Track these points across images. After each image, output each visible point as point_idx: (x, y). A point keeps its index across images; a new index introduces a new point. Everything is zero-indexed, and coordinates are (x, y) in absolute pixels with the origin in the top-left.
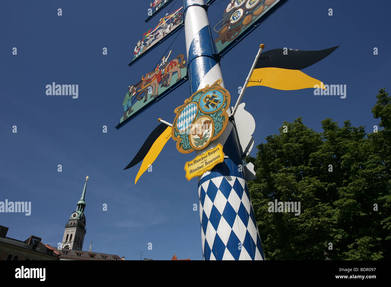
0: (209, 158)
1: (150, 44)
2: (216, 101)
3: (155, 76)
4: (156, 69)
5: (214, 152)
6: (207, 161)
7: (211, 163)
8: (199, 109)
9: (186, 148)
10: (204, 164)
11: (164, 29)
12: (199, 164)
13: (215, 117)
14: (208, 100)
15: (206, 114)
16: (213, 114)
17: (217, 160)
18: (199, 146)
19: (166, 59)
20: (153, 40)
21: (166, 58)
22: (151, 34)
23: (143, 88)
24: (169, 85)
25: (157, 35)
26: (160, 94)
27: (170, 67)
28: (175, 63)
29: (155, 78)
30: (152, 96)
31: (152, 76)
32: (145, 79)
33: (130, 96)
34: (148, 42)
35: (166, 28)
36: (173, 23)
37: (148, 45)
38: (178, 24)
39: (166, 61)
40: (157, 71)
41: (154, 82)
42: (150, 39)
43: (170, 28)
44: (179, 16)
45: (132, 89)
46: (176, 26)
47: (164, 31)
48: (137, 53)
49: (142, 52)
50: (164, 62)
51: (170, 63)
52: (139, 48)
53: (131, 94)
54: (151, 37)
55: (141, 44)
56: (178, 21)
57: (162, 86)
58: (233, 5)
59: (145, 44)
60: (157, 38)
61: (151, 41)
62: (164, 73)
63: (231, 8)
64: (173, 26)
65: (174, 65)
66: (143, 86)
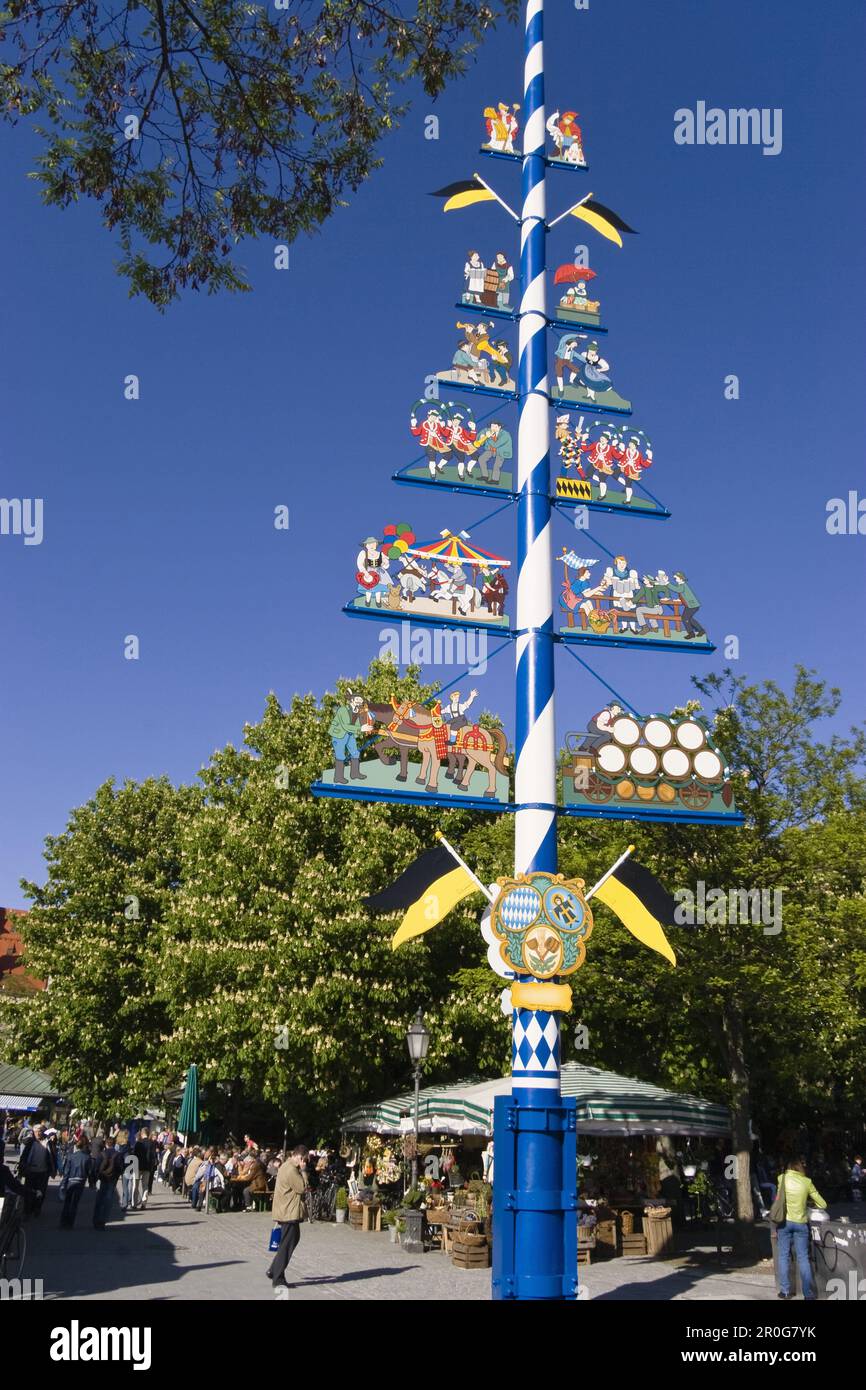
1: (412, 597)
3: (428, 726)
4: (434, 710)
11: (455, 587)
19: (463, 708)
20: (421, 593)
21: (462, 701)
22: (414, 557)
23: (395, 735)
24: (465, 788)
25: (433, 584)
26: (441, 791)
27: (471, 739)
28: (484, 740)
29: (430, 735)
30: (420, 781)
31: (420, 719)
32: (400, 711)
33: (353, 723)
34: (404, 578)
35: (461, 588)
36: (481, 592)
37: (404, 592)
38: (495, 614)
39: (462, 713)
40: (436, 719)
41: (428, 746)
42: (411, 575)
43: (472, 602)
44: (498, 587)
45: (361, 707)
46: (490, 616)
47: (455, 595)
48: (369, 586)
49: (385, 600)
50: (455, 709)
51: (470, 729)
52: (375, 570)
53: (358, 722)
54: (414, 572)
55: (379, 562)
56: (495, 604)
57: (449, 776)
58: (611, 722)
59: (394, 577)
60: (432, 594)
61: (415, 588)
62: (455, 744)
63: (607, 725)
64: (482, 604)
65: (482, 747)
66: (393, 727)
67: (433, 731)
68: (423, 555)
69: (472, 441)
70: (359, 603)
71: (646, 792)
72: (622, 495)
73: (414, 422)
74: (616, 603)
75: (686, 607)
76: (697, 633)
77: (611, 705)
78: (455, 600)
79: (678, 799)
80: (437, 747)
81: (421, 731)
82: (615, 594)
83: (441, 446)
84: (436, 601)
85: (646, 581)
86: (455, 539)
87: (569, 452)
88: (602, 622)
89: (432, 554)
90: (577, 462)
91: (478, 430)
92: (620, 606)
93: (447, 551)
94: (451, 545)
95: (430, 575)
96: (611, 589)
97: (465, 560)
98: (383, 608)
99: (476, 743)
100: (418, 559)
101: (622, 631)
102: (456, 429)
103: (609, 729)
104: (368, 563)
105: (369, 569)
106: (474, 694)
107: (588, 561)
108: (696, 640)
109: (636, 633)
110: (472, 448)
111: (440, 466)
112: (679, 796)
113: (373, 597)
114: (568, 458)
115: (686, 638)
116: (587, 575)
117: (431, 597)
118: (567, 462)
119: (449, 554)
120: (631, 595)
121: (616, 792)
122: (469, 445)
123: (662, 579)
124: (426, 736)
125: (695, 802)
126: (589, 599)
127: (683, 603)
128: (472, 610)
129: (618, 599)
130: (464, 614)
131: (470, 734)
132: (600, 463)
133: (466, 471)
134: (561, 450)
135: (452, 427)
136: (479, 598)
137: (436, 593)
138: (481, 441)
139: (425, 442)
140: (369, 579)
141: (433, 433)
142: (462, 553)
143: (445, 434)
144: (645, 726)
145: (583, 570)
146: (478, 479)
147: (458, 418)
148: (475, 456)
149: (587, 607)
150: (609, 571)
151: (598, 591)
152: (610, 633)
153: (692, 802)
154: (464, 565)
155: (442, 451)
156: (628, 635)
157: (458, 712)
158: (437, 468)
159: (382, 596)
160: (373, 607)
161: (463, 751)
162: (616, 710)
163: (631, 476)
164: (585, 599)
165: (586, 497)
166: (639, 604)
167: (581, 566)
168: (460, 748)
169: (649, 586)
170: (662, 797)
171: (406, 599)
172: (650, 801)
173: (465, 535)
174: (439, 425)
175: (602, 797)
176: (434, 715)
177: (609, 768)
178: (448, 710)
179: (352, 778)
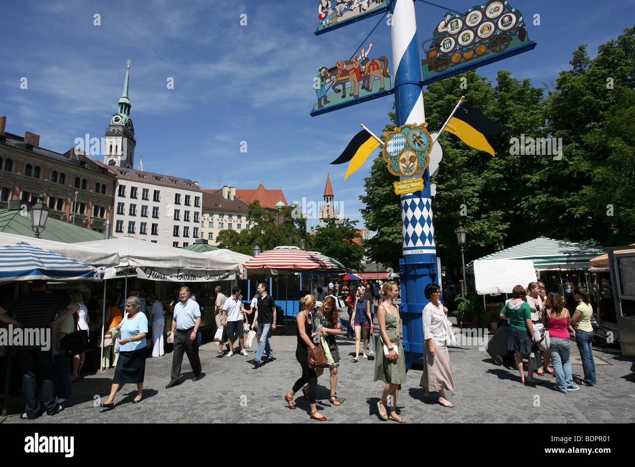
0: (413, 185)
1: (341, 14)
2: (422, 142)
3: (352, 69)
4: (354, 60)
5: (417, 182)
6: (411, 186)
7: (414, 189)
8: (407, 142)
9: (396, 171)
10: (409, 187)
12: (405, 186)
13: (420, 155)
14: (415, 137)
15: (413, 150)
16: (418, 152)
17: (418, 188)
18: (406, 174)
19: (367, 53)
20: (345, 10)
21: (366, 51)
23: (339, 79)
24: (371, 91)
25: (350, 3)
26: (360, 96)
27: (372, 67)
28: (377, 65)
29: (354, 73)
30: (351, 95)
31: (349, 67)
32: (341, 67)
33: (322, 81)
34: (338, 7)
37: (338, 13)
39: (366, 57)
41: (353, 78)
42: (341, 4)
45: (325, 72)
46: (377, 5)
47: (360, 3)
48: (324, 19)
49: (331, 21)
50: (363, 56)
51: (371, 62)
52: (326, 10)
53: (325, 79)
54: (343, 2)
55: (327, 5)
57: (363, 88)
58: (446, 25)
59: (334, 9)
60: (350, 8)
61: (343, 9)
62: (365, 72)
63: (444, 28)
65: (377, 68)
66: (338, 75)
67: (354, 71)
70: (320, 28)
71: (468, 55)
78: (360, 6)
79: (489, 51)
80: (357, 77)
81: (350, 72)
84: (352, 10)
98: (330, 25)
99: (373, 67)
103: (445, 30)
104: (323, 8)
105: (323, 11)
106: (371, 45)
112: (489, 49)
113: (326, 22)
117: (350, 10)
121: (451, 61)
124: (352, 74)
125: (500, 48)
130: (365, 10)
131: (371, 64)
140: (324, 15)
144: (465, 19)
153: (498, 49)
157: (365, 56)
159: (329, 20)
160: (326, 27)
161: (368, 74)
168: (367, 73)
170: (479, 53)
171: (339, 16)
172: (472, 58)
175: (444, 67)
176: (355, 63)
177: (447, 51)
178: (360, 58)
179: (325, 104)
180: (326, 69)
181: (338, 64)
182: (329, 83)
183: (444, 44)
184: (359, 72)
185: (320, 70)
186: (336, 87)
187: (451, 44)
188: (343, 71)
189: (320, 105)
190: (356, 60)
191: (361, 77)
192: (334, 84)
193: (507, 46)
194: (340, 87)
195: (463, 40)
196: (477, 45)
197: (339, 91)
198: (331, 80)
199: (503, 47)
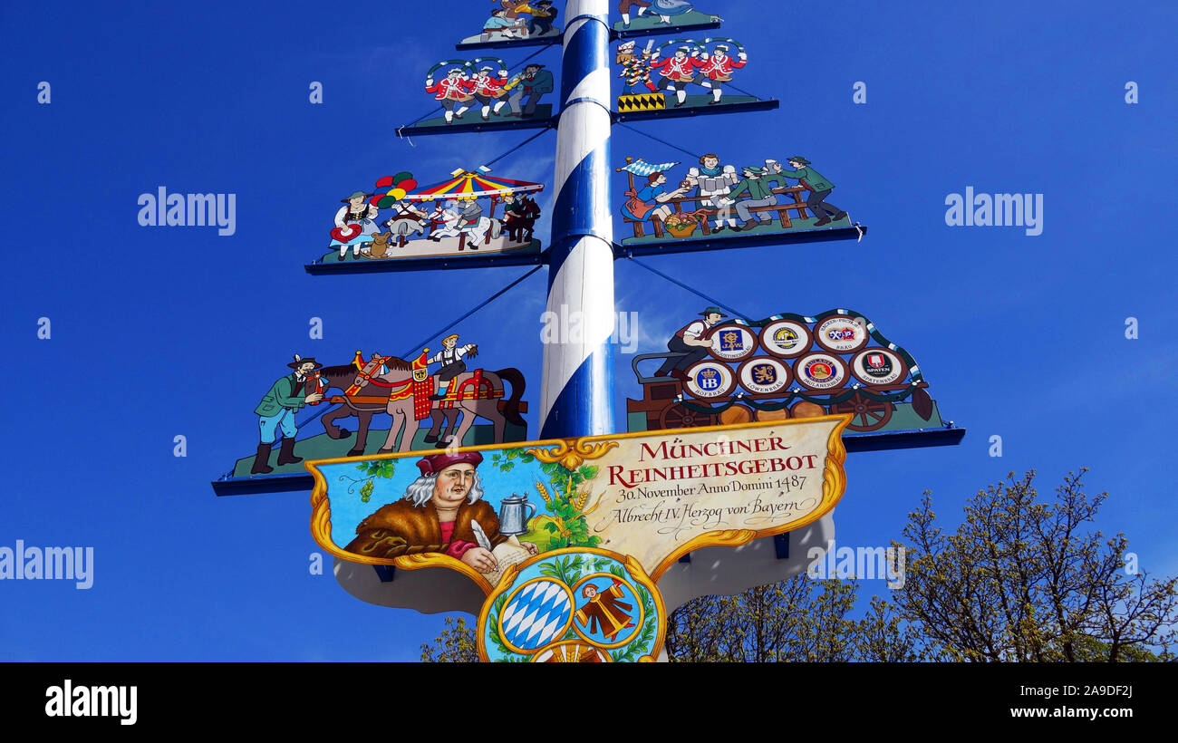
1: (403, 241)
4: (418, 361)
11: (464, 222)
19: (461, 351)
20: (418, 235)
21: (460, 345)
22: (412, 202)
25: (435, 224)
29: (407, 392)
31: (396, 375)
32: (367, 370)
33: (294, 394)
34: (395, 226)
35: (473, 222)
36: (501, 221)
37: (394, 239)
38: (519, 241)
39: (458, 358)
40: (418, 371)
41: (402, 406)
42: (406, 220)
43: (488, 234)
44: (527, 212)
45: (309, 374)
46: (514, 244)
47: (464, 230)
48: (345, 240)
49: (365, 250)
50: (450, 355)
51: (471, 375)
52: (358, 222)
53: (302, 393)
54: (412, 216)
55: (365, 213)
56: (520, 232)
57: (430, 439)
58: (707, 334)
59: (383, 225)
60: (432, 235)
61: (410, 231)
62: (445, 396)
63: (700, 339)
64: (502, 233)
65: (487, 394)
66: (353, 390)
67: (413, 387)
68: (424, 197)
69: (502, 86)
70: (331, 259)
72: (710, 96)
73: (429, 83)
74: (704, 203)
75: (812, 191)
76: (832, 217)
77: (707, 314)
78: (463, 236)
81: (394, 389)
82: (704, 193)
83: (462, 96)
84: (438, 240)
85: (748, 174)
86: (470, 176)
87: (634, 71)
88: (684, 225)
89: (438, 195)
90: (645, 78)
91: (510, 76)
92: (710, 204)
93: (459, 189)
94: (464, 182)
95: (432, 215)
96: (698, 188)
97: (482, 193)
98: (362, 260)
100: (418, 203)
101: (715, 231)
102: (482, 80)
103: (704, 343)
104: (349, 217)
105: (350, 223)
107: (661, 166)
108: (832, 226)
109: (737, 229)
110: (499, 91)
111: (459, 113)
113: (351, 248)
114: (632, 77)
115: (815, 225)
116: (661, 180)
117: (429, 238)
118: (632, 80)
119: (461, 192)
120: (727, 190)
122: (498, 89)
123: (773, 166)
124: (401, 395)
125: (864, 419)
126: (664, 203)
127: (807, 187)
128: (487, 242)
129: (707, 198)
130: (476, 248)
131: (468, 381)
132: (676, 74)
133: (492, 111)
134: (624, 72)
135: (478, 79)
136: (497, 227)
137: (439, 232)
138: (513, 85)
139: (442, 96)
140: (347, 232)
141: (452, 87)
142: (477, 186)
143: (468, 86)
144: (762, 333)
145: (655, 176)
146: (505, 116)
147: (486, 70)
148: (505, 98)
149: (663, 213)
150: (694, 172)
151: (676, 194)
152: (699, 235)
154: (479, 197)
155: (462, 100)
156: (727, 234)
157: (453, 358)
158: (454, 116)
159: (363, 245)
160: (349, 260)
161: (457, 404)
162: (714, 318)
163: (719, 78)
164: (658, 205)
165: (659, 106)
166: (739, 199)
167: (653, 171)
169: (753, 178)
171: (395, 245)
173: (484, 169)
174: (461, 79)
176: (417, 367)
177: (707, 394)
178: (439, 356)
179: (281, 463)
180: (317, 365)
181: (361, 360)
182: (314, 404)
183: (700, 378)
184: (424, 396)
185: (296, 365)
186: (336, 423)
187: (719, 383)
188: (371, 380)
189: (261, 464)
190: (424, 361)
191: (430, 409)
192: (330, 410)
193: (883, 421)
194: (350, 424)
195: (755, 379)
196: (797, 399)
197: (345, 434)
198: (324, 399)
199: (871, 421)
